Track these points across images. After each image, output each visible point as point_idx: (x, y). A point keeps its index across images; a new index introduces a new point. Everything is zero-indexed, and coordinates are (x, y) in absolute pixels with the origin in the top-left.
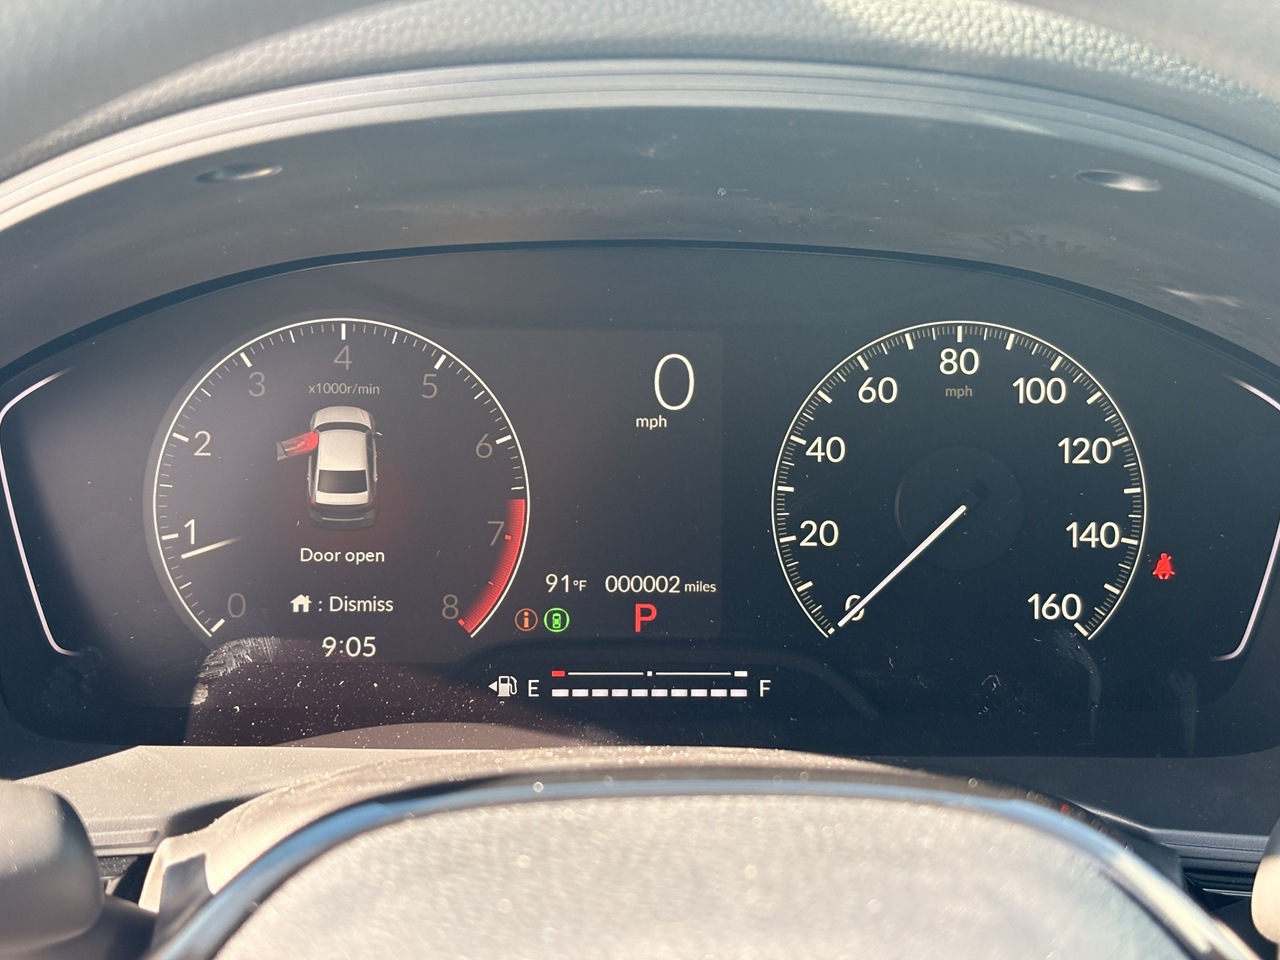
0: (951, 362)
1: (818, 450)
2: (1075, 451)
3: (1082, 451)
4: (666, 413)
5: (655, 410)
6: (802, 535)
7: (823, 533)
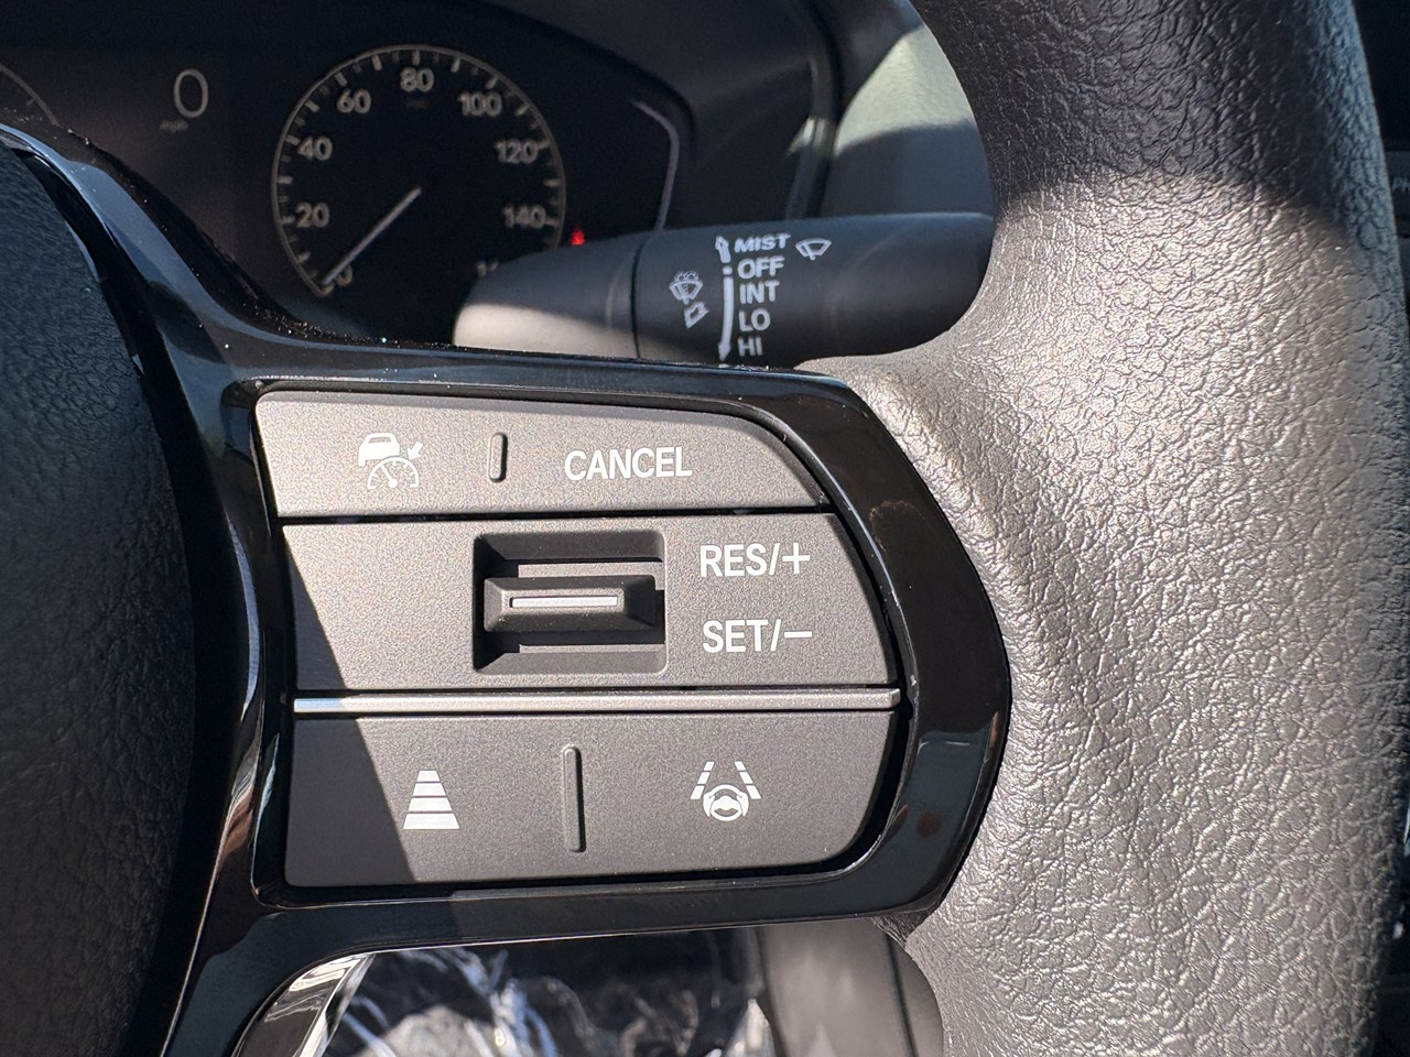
0: (411, 81)
1: (309, 149)
2: (509, 152)
3: (516, 152)
4: (185, 119)
5: (177, 116)
6: (299, 216)
7: (314, 215)
